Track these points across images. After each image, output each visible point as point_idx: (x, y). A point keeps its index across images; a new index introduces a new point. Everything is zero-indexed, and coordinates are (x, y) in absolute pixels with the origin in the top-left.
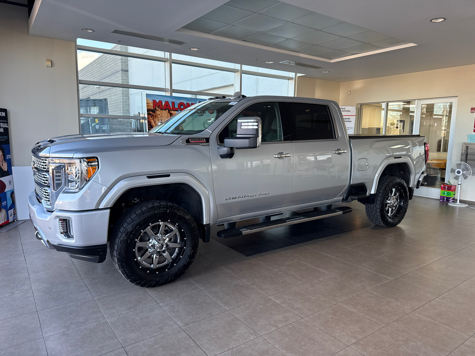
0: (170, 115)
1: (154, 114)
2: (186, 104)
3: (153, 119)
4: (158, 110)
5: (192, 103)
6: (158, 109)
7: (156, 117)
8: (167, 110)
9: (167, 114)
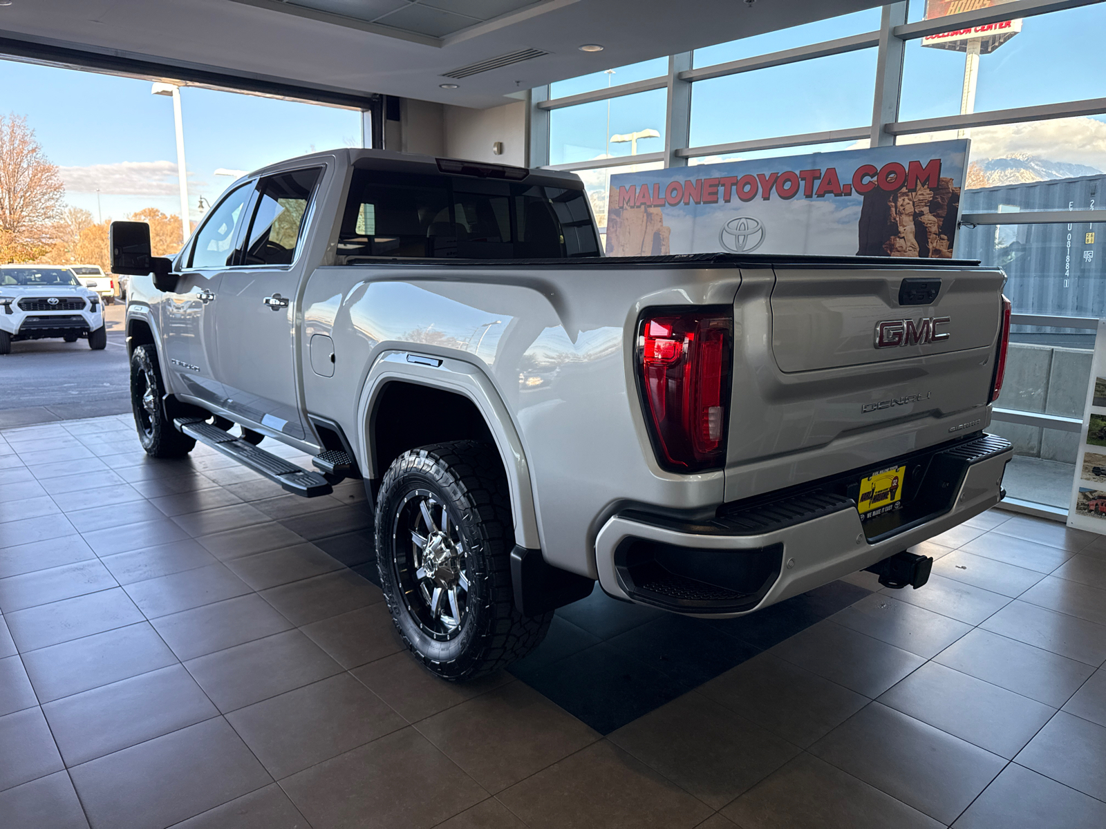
0: (647, 217)
1: (618, 220)
2: (683, 183)
3: (616, 231)
4: (626, 209)
5: (699, 178)
6: (627, 207)
7: (620, 227)
8: (643, 207)
9: (642, 216)
